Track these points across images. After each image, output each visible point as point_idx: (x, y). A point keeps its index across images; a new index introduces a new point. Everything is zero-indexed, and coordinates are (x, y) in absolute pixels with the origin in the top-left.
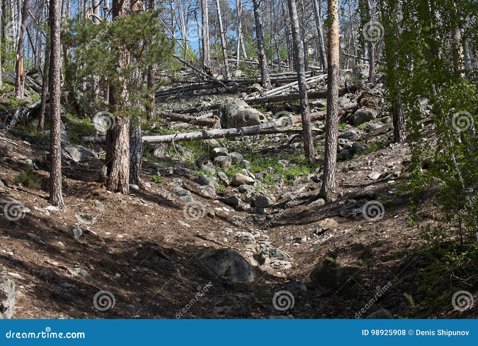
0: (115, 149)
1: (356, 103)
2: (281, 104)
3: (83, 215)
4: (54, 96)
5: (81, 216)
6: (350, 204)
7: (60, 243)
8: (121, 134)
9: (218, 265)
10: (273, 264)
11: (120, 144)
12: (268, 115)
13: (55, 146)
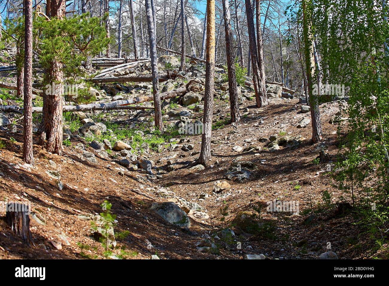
0: (53, 120)
1: (185, 89)
2: (112, 84)
3: (51, 172)
4: (28, 77)
5: (50, 172)
6: (234, 171)
7: (58, 194)
8: (57, 108)
9: (166, 214)
10: (195, 215)
11: (57, 116)
12: (102, 92)
13: (28, 117)
